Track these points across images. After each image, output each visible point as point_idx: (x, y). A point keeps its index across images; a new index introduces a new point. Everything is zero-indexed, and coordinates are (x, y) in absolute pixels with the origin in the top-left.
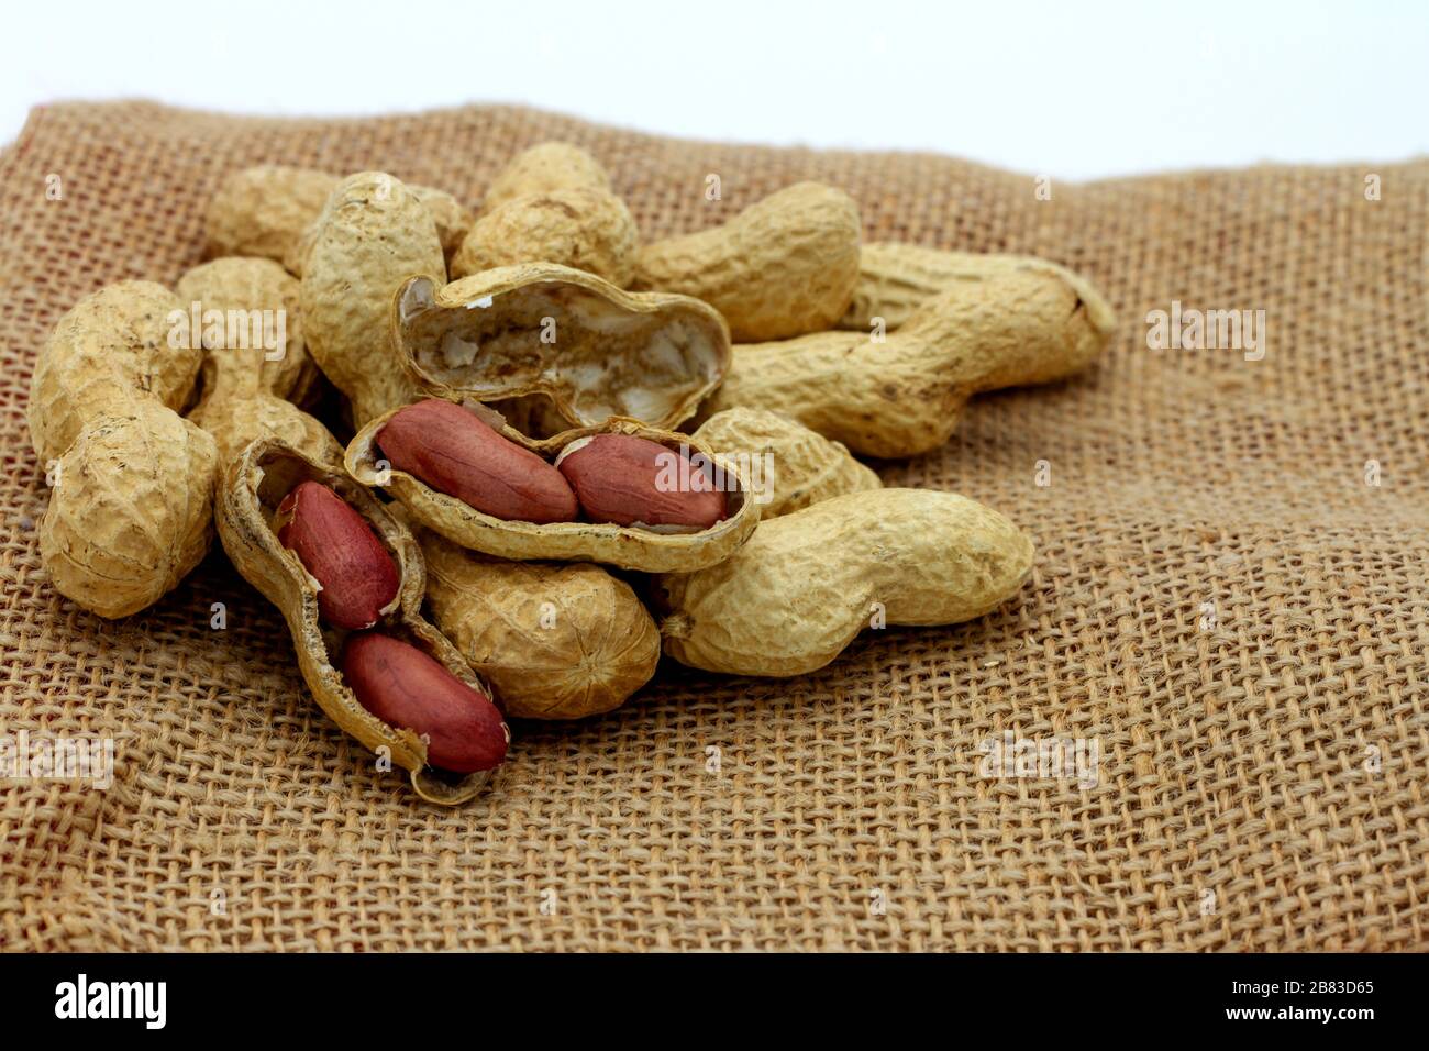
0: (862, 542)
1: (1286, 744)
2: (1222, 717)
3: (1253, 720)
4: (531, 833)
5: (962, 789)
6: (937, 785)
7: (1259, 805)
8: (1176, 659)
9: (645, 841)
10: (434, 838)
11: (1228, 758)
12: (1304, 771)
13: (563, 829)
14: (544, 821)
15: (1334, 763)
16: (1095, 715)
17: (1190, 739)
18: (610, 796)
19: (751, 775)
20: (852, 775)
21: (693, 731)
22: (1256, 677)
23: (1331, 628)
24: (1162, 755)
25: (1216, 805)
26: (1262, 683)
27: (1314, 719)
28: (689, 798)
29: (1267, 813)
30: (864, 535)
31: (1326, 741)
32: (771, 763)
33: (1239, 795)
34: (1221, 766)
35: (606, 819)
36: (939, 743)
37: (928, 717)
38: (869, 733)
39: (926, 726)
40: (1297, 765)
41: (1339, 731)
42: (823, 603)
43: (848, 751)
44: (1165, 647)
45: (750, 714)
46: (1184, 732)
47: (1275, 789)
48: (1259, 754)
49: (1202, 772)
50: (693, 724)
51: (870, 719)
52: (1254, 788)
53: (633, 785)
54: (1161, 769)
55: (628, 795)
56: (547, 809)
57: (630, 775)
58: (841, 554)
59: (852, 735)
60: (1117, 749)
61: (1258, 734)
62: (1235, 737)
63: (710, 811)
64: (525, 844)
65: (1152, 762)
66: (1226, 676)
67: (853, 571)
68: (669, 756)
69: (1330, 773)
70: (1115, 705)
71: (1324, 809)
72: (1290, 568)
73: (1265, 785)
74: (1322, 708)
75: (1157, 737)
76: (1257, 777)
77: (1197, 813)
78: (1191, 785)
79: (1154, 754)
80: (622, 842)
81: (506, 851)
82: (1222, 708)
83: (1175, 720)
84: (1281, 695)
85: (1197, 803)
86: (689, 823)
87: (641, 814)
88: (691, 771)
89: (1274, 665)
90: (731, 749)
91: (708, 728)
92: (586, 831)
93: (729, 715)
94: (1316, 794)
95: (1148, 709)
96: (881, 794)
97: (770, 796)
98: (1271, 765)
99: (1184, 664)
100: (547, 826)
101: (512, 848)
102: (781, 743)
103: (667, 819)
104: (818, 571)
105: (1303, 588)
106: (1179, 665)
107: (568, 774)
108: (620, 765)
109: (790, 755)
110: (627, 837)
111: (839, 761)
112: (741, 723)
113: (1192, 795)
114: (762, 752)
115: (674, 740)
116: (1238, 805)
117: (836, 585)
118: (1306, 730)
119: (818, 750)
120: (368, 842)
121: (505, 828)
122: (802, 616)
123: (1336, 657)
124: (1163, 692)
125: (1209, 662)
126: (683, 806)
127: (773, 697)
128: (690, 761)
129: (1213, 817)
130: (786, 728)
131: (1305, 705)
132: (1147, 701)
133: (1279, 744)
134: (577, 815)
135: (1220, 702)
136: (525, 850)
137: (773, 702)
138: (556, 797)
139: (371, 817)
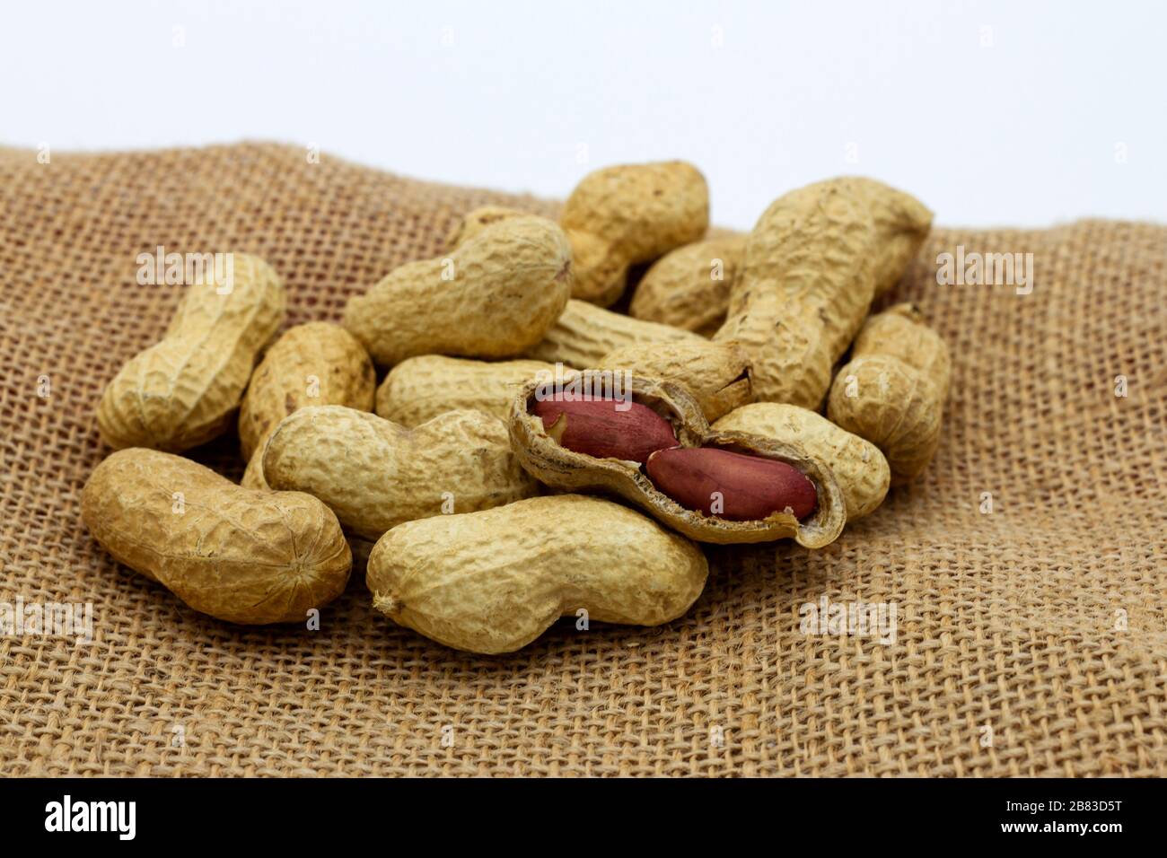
0: (559, 564)
1: (870, 706)
2: (819, 686)
3: (844, 688)
4: (219, 750)
5: (593, 737)
6: (572, 735)
7: (842, 753)
8: (787, 643)
9: (315, 764)
10: (135, 751)
11: (819, 716)
12: (882, 728)
13: (246, 749)
14: (232, 741)
15: (909, 721)
16: (714, 686)
17: (790, 702)
18: (293, 726)
19: (416, 722)
20: (502, 725)
21: (373, 682)
22: (851, 655)
23: (920, 618)
24: (765, 715)
25: (805, 752)
26: (855, 660)
27: (895, 687)
28: (360, 735)
29: (847, 759)
30: (561, 557)
31: (903, 705)
32: (434, 714)
33: (826, 744)
34: (812, 723)
35: (286, 745)
36: (579, 704)
37: (574, 685)
38: (521, 696)
39: (570, 692)
40: (877, 722)
41: (915, 696)
42: (515, 616)
43: (502, 708)
44: (780, 634)
45: (424, 674)
46: (786, 697)
47: (856, 741)
48: (846, 714)
49: (797, 727)
50: (374, 676)
51: (524, 685)
52: (839, 739)
53: (314, 720)
54: (762, 726)
55: (307, 727)
56: (236, 731)
57: (313, 712)
58: (538, 572)
59: (507, 697)
60: (729, 711)
61: (846, 698)
62: (827, 701)
63: (376, 746)
64: (212, 759)
65: (756, 721)
66: (826, 655)
67: (547, 587)
68: (348, 700)
69: (905, 729)
70: (732, 678)
71: (896, 757)
72: (895, 574)
73: (848, 738)
74: (903, 679)
75: (764, 702)
76: (842, 731)
77: (789, 758)
78: (787, 738)
79: (758, 714)
80: (295, 763)
81: (195, 763)
82: (820, 679)
83: (779, 689)
84: (870, 669)
85: (789, 751)
86: (355, 754)
87: (316, 743)
88: (365, 714)
89: (867, 646)
90: (402, 700)
91: (386, 681)
92: (266, 753)
93: (405, 672)
94: (891, 745)
95: (760, 681)
96: (523, 738)
97: (429, 738)
98: (855, 722)
99: (793, 648)
100: (234, 746)
101: (200, 762)
102: (445, 699)
103: (337, 749)
104: (515, 588)
105: (902, 589)
106: (788, 648)
107: (260, 705)
108: (305, 703)
109: (452, 709)
110: (300, 760)
111: (492, 716)
112: (414, 680)
113: (787, 745)
114: (428, 705)
115: (354, 688)
116: (824, 752)
117: (529, 601)
118: (888, 696)
119: (476, 707)
120: (78, 752)
121: (198, 745)
122: (494, 627)
123: (919, 640)
124: (773, 669)
125: (813, 645)
126: (353, 740)
127: (445, 660)
128: (366, 706)
129: (801, 762)
130: (451, 688)
131: (889, 676)
132: (759, 676)
133: (864, 705)
134: (260, 739)
135: (818, 675)
136: (211, 764)
137: (444, 665)
138: (246, 723)
139: (85, 732)
